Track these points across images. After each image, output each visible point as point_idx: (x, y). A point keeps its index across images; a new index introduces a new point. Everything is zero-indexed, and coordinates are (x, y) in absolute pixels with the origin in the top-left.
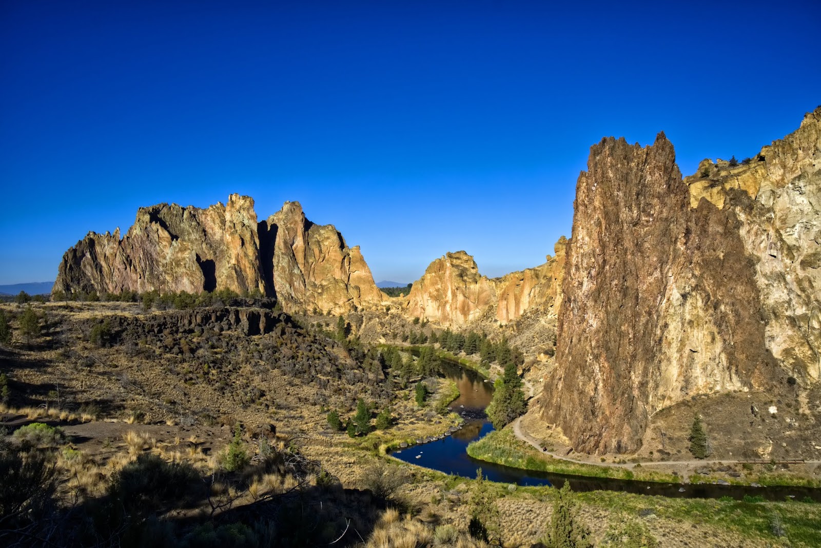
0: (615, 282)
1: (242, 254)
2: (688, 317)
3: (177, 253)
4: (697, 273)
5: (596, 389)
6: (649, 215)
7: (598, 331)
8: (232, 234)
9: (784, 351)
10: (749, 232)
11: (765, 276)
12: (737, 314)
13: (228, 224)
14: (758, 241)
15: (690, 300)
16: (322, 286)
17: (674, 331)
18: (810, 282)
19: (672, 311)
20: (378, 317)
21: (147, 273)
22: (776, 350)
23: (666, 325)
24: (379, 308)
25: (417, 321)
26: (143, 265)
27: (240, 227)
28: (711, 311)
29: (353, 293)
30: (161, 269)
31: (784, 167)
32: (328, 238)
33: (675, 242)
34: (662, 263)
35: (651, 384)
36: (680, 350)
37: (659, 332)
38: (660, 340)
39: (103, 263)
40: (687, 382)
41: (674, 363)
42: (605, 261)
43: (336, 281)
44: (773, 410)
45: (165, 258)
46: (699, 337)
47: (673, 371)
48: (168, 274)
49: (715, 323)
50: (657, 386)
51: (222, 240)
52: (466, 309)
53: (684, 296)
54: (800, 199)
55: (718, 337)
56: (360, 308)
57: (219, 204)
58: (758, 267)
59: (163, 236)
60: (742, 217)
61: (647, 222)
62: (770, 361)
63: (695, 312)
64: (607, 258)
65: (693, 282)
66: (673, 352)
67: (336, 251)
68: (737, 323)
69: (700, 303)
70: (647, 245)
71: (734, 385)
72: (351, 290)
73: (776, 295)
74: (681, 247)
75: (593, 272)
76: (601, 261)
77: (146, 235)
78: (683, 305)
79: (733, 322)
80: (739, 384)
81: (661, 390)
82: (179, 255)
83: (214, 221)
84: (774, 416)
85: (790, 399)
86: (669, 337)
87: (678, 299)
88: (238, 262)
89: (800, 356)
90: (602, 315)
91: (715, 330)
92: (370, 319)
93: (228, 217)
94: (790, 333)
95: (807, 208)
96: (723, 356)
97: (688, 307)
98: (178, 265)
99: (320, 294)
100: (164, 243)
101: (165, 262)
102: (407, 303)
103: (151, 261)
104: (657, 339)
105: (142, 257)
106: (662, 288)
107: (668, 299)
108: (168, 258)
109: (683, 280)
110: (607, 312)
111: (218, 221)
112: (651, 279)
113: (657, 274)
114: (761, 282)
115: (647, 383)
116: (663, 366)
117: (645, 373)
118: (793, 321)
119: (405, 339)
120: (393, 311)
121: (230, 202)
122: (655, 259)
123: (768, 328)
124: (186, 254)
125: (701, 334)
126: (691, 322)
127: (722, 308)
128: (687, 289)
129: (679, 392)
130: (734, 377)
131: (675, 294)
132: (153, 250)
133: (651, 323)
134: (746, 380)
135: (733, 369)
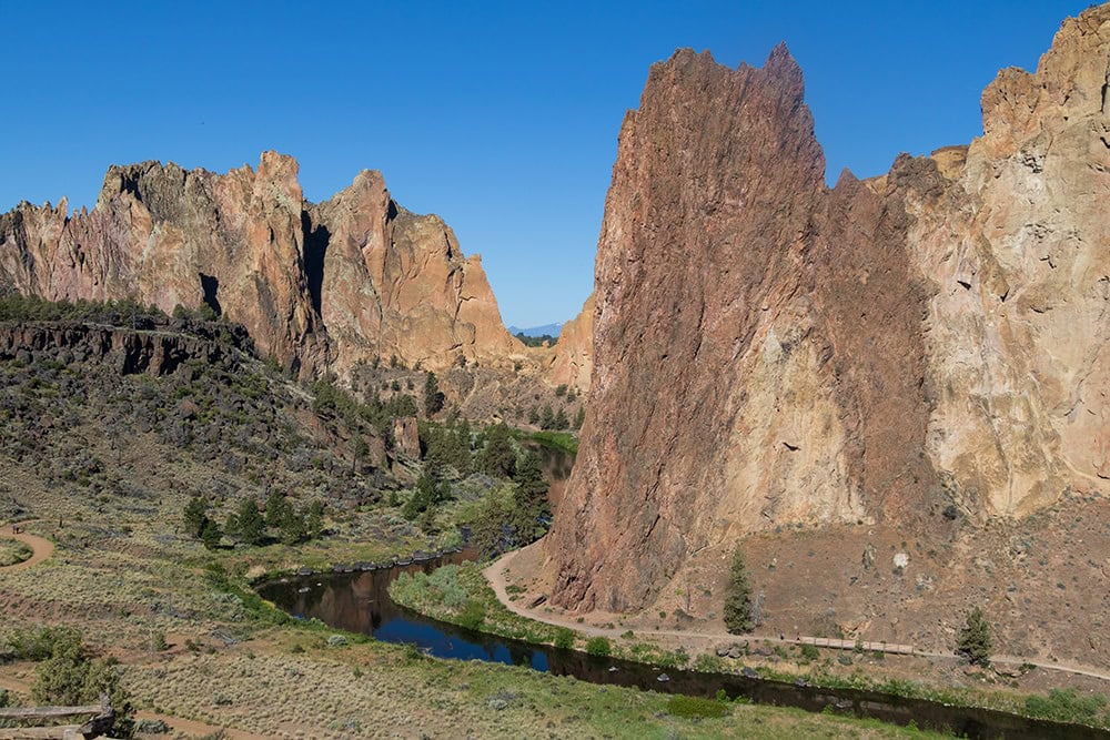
0: (660, 312)
1: (270, 255)
3: (161, 245)
4: (819, 307)
6: (737, 195)
7: (609, 397)
8: (257, 219)
9: (958, 458)
10: (925, 237)
11: (945, 320)
12: (878, 386)
13: (254, 202)
14: (939, 257)
15: (795, 356)
16: (410, 320)
17: (759, 407)
18: (1029, 336)
19: (759, 371)
20: (501, 380)
21: (109, 276)
22: (945, 456)
23: (744, 396)
24: (504, 364)
25: (561, 391)
26: (102, 262)
27: (272, 208)
28: (831, 377)
29: (462, 335)
30: (133, 271)
31: (1013, 119)
32: (427, 237)
33: (784, 249)
34: (751, 284)
35: (703, 498)
36: (766, 443)
37: (729, 407)
38: (731, 421)
39: (37, 256)
40: (774, 501)
41: (754, 465)
42: (642, 274)
43: (436, 314)
44: (901, 560)
45: (140, 254)
46: (804, 424)
47: (749, 478)
48: (143, 279)
49: (836, 400)
50: (715, 503)
51: (244, 229)
53: (786, 347)
54: (1034, 181)
55: (837, 425)
56: (471, 361)
57: (245, 167)
58: (933, 304)
59: (140, 215)
60: (917, 208)
61: (734, 207)
62: (922, 472)
63: (802, 376)
64: (647, 267)
65: (808, 322)
66: (753, 444)
67: (438, 261)
68: (876, 401)
69: (813, 362)
70: (727, 249)
71: (853, 511)
72: (459, 331)
73: (955, 358)
74: (794, 258)
75: (618, 292)
77: (111, 212)
78: (781, 362)
79: (868, 400)
80: (860, 511)
81: (721, 513)
82: (164, 249)
83: (234, 197)
84: (898, 571)
85: (937, 543)
86: (748, 419)
87: (774, 352)
88: (264, 268)
89: (982, 469)
90: (622, 368)
91: (835, 411)
92: (486, 382)
93: (257, 191)
94: (972, 426)
95: (1041, 199)
96: (841, 459)
97: (790, 367)
98: (161, 266)
99: (406, 333)
100: (141, 228)
101: (139, 259)
102: (551, 358)
103: (116, 255)
104: (725, 419)
105: (101, 248)
106: (746, 333)
107: (756, 351)
108: (144, 253)
109: (789, 318)
110: (633, 367)
111: (240, 197)
112: (727, 312)
113: (739, 304)
114: (937, 331)
115: (694, 496)
116: (730, 470)
117: (691, 480)
118: (980, 405)
119: (534, 420)
120: (525, 371)
121: (261, 165)
122: (738, 276)
123: (934, 415)
124: (176, 249)
125: (807, 417)
126: (791, 393)
127: (852, 372)
128: (794, 334)
129: (758, 518)
130: (855, 497)
131: (770, 342)
132: (122, 238)
133: (716, 391)
134: (874, 503)
135: (855, 482)
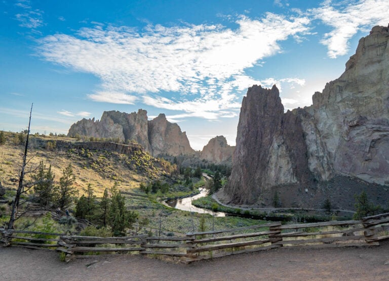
0: (253, 138)
2: (279, 154)
4: (285, 138)
5: (241, 179)
6: (268, 114)
7: (244, 157)
9: (314, 168)
10: (304, 124)
11: (309, 140)
12: (298, 154)
13: (137, 120)
14: (307, 128)
15: (281, 148)
17: (274, 159)
18: (325, 143)
19: (274, 151)
20: (190, 158)
22: (312, 167)
23: (271, 157)
25: (204, 161)
26: (102, 132)
27: (141, 121)
28: (288, 152)
29: (181, 149)
33: (277, 126)
34: (271, 132)
35: (263, 179)
36: (276, 166)
37: (268, 159)
38: (268, 162)
40: (278, 179)
41: (273, 171)
42: (249, 130)
43: (176, 144)
44: (307, 190)
45: (111, 130)
46: (283, 162)
47: (273, 174)
49: (289, 157)
50: (266, 179)
51: (134, 125)
52: (221, 156)
53: (279, 146)
55: (290, 162)
56: (183, 154)
57: (134, 112)
58: (307, 137)
59: (111, 122)
60: (302, 118)
61: (267, 117)
62: (308, 172)
63: (282, 152)
64: (250, 129)
65: (283, 141)
66: (273, 167)
67: (177, 133)
68: (298, 157)
69: (284, 149)
70: (266, 125)
71: (295, 181)
73: (313, 148)
74: (279, 128)
75: (244, 134)
76: (247, 130)
78: (278, 149)
79: (296, 156)
81: (267, 182)
82: (116, 129)
83: (132, 118)
84: (307, 193)
85: (313, 186)
86: (272, 161)
87: (276, 147)
88: (139, 134)
89: (319, 171)
90: (246, 151)
91: (289, 159)
94: (316, 162)
96: (291, 169)
97: (280, 150)
100: (111, 125)
102: (201, 154)
106: (271, 142)
107: (273, 147)
109: (279, 140)
110: (248, 150)
112: (266, 138)
113: (269, 137)
114: (308, 142)
115: (262, 178)
116: (268, 173)
117: (261, 175)
118: (318, 158)
122: (269, 131)
123: (309, 160)
124: (119, 129)
126: (280, 156)
127: (293, 151)
128: (280, 143)
129: (274, 183)
130: (295, 178)
131: (275, 145)
132: (107, 127)
133: (266, 155)
134: (299, 179)
135: (295, 174)
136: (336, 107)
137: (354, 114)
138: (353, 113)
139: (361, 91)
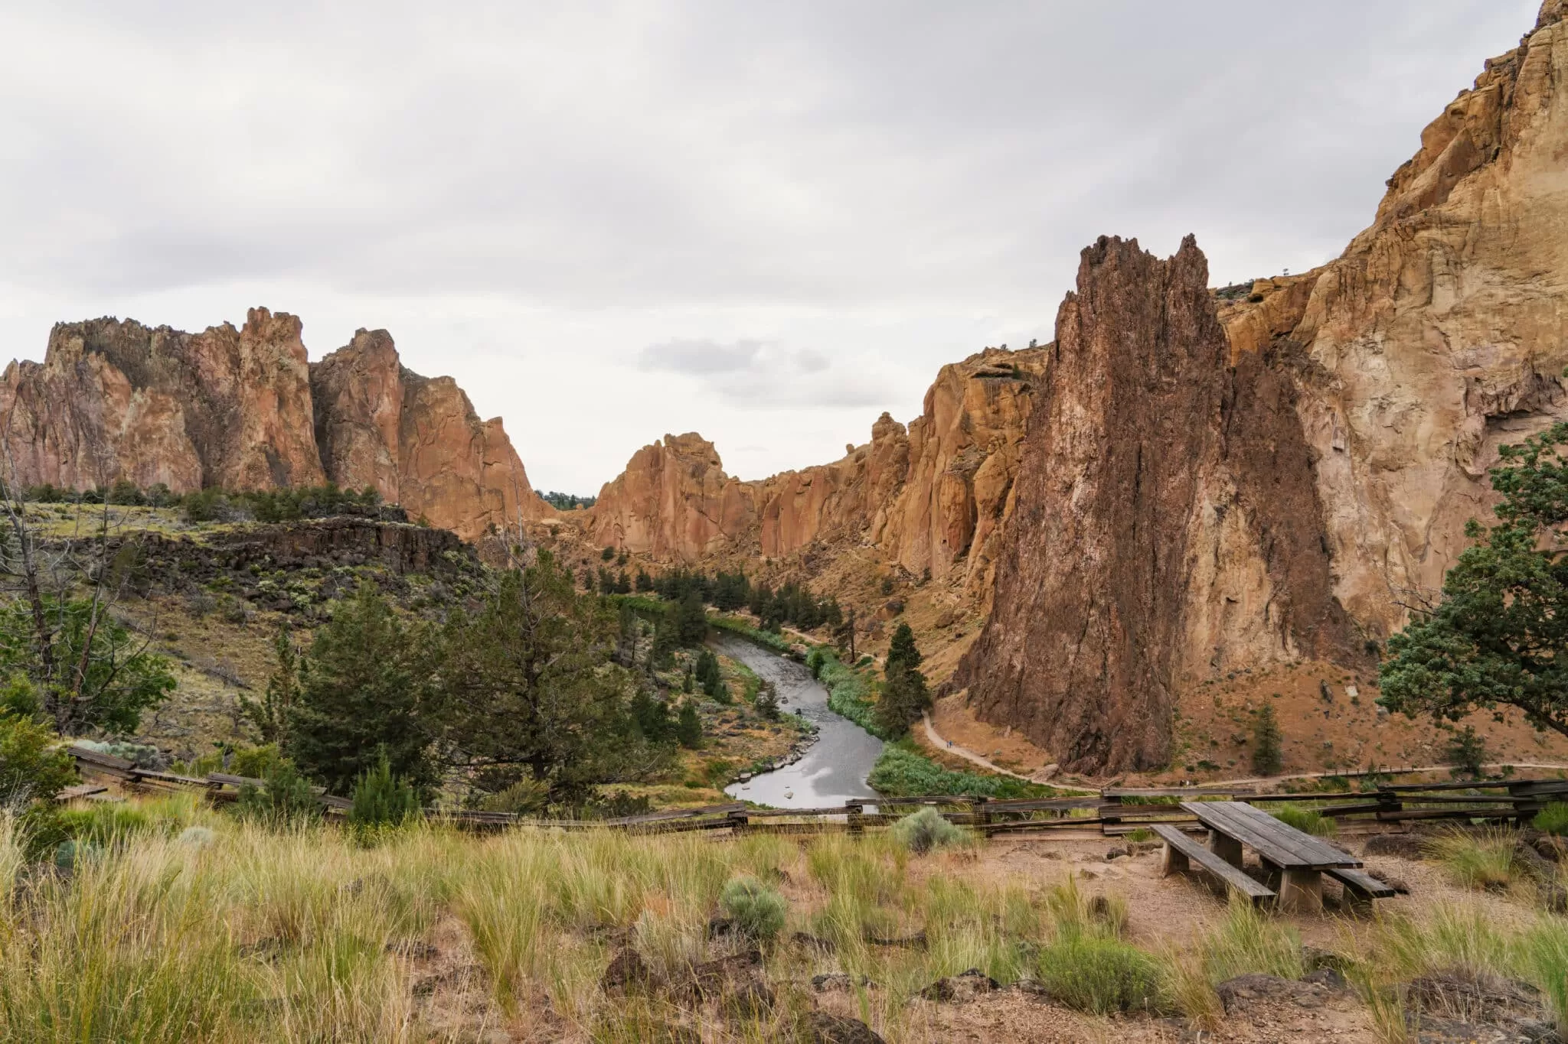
0: (1125, 484)
1: (279, 424)
2: (1224, 546)
3: (145, 415)
4: (1237, 473)
5: (1104, 666)
6: (1173, 374)
7: (1103, 568)
8: (256, 384)
10: (1306, 410)
11: (1328, 481)
12: (1294, 541)
13: (247, 364)
14: (1320, 424)
15: (1227, 518)
16: (432, 489)
17: (1204, 571)
18: (1385, 490)
19: (1202, 535)
21: (81, 454)
22: (1345, 597)
23: (1194, 559)
24: (539, 529)
25: (607, 555)
26: (71, 436)
27: (275, 371)
28: (1258, 536)
29: (490, 502)
30: (110, 447)
31: (1353, 309)
32: (443, 400)
33: (1208, 423)
34: (1191, 455)
35: (1173, 657)
36: (1213, 599)
37: (1185, 569)
38: (1187, 583)
40: (1219, 652)
41: (1204, 620)
42: (1110, 452)
43: (461, 481)
45: (118, 425)
46: (1239, 578)
47: (1201, 631)
48: (125, 456)
49: (1262, 556)
50: (1181, 658)
51: (234, 395)
52: (702, 532)
53: (1220, 512)
54: (1376, 362)
55: (1266, 578)
57: (226, 325)
58: (1319, 468)
59: (114, 380)
60: (1300, 385)
61: (1170, 384)
63: (1235, 537)
64: (1114, 442)
65: (1232, 488)
66: (1202, 600)
67: (458, 425)
68: (1294, 554)
69: (1242, 523)
71: (1290, 654)
72: (486, 497)
73: (1344, 512)
74: (1213, 430)
75: (1093, 467)
76: (1105, 448)
77: (76, 378)
78: (1218, 525)
79: (1288, 553)
80: (1295, 652)
81: (1185, 669)
82: (149, 420)
83: (215, 358)
85: (1372, 673)
86: (1199, 578)
87: (1210, 516)
88: (272, 438)
90: (1108, 540)
91: (1263, 566)
93: (245, 351)
94: (1362, 571)
95: (1385, 377)
96: (1273, 608)
97: (1225, 530)
98: (146, 438)
100: (116, 396)
101: (117, 433)
102: (589, 521)
103: (88, 429)
104: (1182, 579)
105: (67, 420)
106: (1189, 496)
107: (1198, 516)
108: (124, 425)
109: (1216, 484)
111: (224, 358)
112: (1175, 482)
113: (1183, 475)
114: (1324, 490)
115: (1169, 654)
116: (1189, 628)
117: (1166, 639)
118: (1366, 552)
120: (563, 535)
122: (1182, 448)
123: (1332, 564)
124: (164, 420)
125: (1244, 573)
126: (1229, 553)
127: (1273, 531)
128: (1224, 499)
129: (1208, 668)
130: (1290, 641)
131: (1206, 508)
132: (93, 408)
133: (1174, 556)
134: (1306, 644)
135: (1290, 627)
136: (1431, 336)
137: (1513, 366)
138: (1508, 362)
139: (1542, 267)
